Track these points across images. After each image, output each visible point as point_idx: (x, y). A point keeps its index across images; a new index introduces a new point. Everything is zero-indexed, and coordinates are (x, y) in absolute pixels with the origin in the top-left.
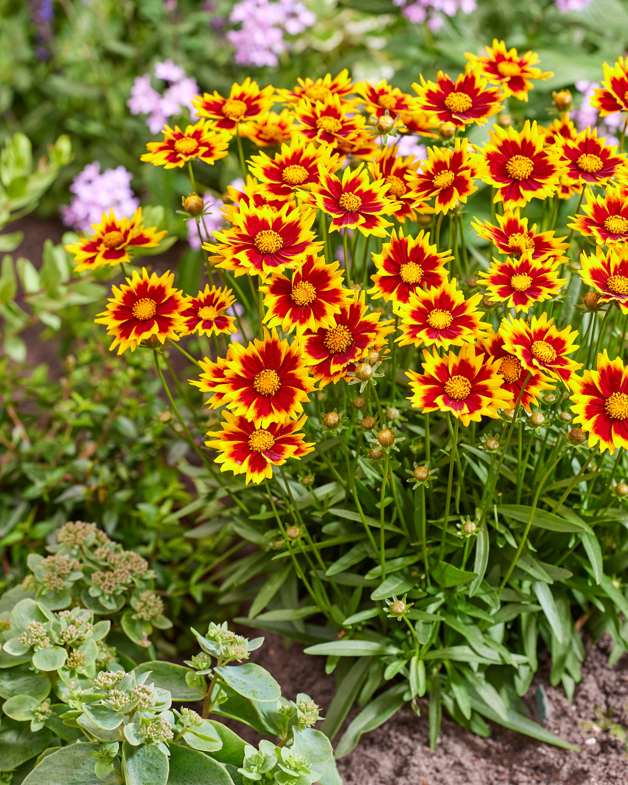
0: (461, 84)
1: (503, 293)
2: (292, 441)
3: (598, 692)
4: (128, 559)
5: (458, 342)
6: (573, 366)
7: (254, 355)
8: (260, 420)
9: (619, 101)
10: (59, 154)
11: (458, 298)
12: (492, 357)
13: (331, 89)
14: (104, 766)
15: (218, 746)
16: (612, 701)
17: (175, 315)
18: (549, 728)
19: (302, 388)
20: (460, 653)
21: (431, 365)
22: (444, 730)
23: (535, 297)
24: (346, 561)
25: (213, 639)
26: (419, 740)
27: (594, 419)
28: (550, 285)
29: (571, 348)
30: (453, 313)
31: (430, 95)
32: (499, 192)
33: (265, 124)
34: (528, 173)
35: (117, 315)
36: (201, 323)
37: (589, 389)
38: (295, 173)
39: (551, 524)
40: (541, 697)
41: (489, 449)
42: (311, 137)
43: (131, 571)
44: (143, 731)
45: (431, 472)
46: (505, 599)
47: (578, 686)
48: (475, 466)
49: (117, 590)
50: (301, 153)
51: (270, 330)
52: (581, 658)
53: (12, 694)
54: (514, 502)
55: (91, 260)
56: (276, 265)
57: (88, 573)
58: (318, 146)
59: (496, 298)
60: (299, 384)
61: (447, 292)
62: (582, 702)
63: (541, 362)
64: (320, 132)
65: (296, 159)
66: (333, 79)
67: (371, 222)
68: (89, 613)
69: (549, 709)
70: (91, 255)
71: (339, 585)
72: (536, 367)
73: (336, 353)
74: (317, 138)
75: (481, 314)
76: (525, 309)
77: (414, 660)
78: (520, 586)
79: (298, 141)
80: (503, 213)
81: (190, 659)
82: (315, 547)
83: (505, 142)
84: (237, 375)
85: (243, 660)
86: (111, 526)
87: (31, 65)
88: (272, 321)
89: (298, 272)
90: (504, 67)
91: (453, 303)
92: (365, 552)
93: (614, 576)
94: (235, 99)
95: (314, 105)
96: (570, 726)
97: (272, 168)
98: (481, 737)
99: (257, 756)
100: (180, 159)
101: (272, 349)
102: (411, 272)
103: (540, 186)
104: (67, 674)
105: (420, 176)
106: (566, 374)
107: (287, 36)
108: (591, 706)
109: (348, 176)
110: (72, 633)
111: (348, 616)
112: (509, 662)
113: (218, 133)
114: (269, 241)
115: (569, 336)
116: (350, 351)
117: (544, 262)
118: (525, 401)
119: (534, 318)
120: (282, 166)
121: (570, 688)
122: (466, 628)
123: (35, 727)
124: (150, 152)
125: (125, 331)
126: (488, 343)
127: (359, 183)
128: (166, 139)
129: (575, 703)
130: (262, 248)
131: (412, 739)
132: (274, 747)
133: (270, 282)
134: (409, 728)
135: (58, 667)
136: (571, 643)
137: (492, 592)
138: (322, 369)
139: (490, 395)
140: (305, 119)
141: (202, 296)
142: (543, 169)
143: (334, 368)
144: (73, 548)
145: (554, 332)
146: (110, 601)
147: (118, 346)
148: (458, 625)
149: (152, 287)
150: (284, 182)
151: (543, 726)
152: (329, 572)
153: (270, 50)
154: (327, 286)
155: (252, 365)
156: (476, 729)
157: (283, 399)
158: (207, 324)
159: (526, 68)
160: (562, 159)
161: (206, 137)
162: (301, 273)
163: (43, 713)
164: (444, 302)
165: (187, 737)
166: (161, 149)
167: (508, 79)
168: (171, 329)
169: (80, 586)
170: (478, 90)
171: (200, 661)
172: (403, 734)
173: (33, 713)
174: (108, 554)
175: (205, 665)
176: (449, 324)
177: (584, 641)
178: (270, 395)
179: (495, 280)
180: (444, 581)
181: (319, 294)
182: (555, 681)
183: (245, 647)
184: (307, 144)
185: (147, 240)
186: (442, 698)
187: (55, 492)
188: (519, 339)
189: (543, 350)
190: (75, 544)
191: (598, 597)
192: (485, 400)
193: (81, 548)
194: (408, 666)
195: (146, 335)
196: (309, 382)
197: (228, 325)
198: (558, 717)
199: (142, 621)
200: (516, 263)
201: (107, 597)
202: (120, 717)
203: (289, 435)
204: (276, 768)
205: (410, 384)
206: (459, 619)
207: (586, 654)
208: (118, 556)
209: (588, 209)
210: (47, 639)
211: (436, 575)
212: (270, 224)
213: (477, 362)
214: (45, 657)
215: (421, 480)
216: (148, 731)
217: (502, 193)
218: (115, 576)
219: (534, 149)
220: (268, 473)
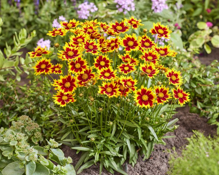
0: (120, 24)
1: (122, 70)
2: (71, 99)
3: (140, 166)
4: (35, 124)
5: (110, 80)
6: (135, 88)
7: (65, 79)
8: (65, 93)
9: (156, 31)
10: (33, 34)
11: (112, 70)
12: (118, 84)
13: (92, 23)
14: (22, 166)
15: (48, 164)
16: (143, 169)
17: (49, 68)
18: (127, 173)
19: (75, 86)
20: (108, 153)
21: (104, 85)
22: (103, 171)
23: (129, 72)
24: (84, 129)
25: (51, 142)
26: (97, 173)
27: (139, 100)
28: (133, 70)
29: (135, 84)
30: (110, 74)
31: (113, 26)
32: (125, 49)
33: (78, 30)
34: (132, 45)
35: (37, 67)
36: (55, 71)
37: (138, 93)
38: (80, 40)
39: (130, 125)
40: (126, 165)
41: (117, 106)
42: (85, 33)
43: (35, 127)
44: (30, 158)
45: (103, 110)
46: (119, 142)
47: (135, 164)
48: (115, 111)
49: (31, 131)
50: (82, 36)
51: (69, 73)
52: (137, 159)
53: (5, 150)
54: (123, 120)
55: (33, 56)
56: (71, 59)
57: (25, 126)
58: (86, 35)
59: (120, 71)
60: (74, 86)
61: (109, 69)
62: (135, 167)
63: (128, 86)
64: (87, 32)
65: (81, 37)
66: (93, 21)
67: (95, 52)
68: (24, 134)
69: (128, 168)
70: (34, 55)
71: (82, 135)
72: (126, 87)
73: (84, 80)
74: (86, 33)
75: (116, 74)
76: (126, 74)
77: (97, 153)
78: (123, 139)
79: (82, 33)
80: (125, 53)
81: (45, 146)
82: (77, 125)
83: (128, 38)
84: (61, 83)
85: (57, 147)
86: (34, 119)
87: (33, 16)
88: (70, 71)
89: (77, 61)
90: (133, 22)
91: (110, 71)
92: (89, 128)
93: (146, 140)
94: (70, 23)
95: (87, 26)
96: (132, 173)
97: (75, 39)
98: (112, 174)
99: (56, 168)
100: (55, 35)
101: (69, 78)
102: (103, 63)
103: (134, 48)
104: (17, 147)
105: (108, 43)
106: (134, 89)
107: (90, 12)
108: (137, 169)
109: (91, 42)
110: (19, 138)
111: (82, 141)
112: (118, 156)
113: (65, 30)
114: (71, 53)
115: (136, 81)
116: (87, 80)
117: (132, 65)
118: (125, 95)
119: (128, 77)
120: (77, 38)
121: (133, 164)
122: (110, 147)
123: (9, 158)
124: (49, 33)
125: (38, 71)
126: (118, 81)
127: (93, 43)
128: (53, 30)
129: (134, 168)
130: (69, 55)
131: (96, 172)
132: (60, 166)
133: (70, 62)
134: (96, 170)
135: (15, 145)
136: (134, 154)
137: (116, 139)
138: (80, 83)
139: (116, 92)
140: (85, 29)
141: (56, 65)
142: (136, 44)
143: (83, 83)
144: (23, 121)
145: (132, 80)
146: (29, 133)
147: (36, 74)
148: (108, 146)
149: (46, 62)
150: (77, 42)
151: (126, 172)
152: (79, 131)
153: (86, 15)
154: (83, 65)
155: (64, 81)
156: (111, 172)
157: (70, 89)
158: (56, 72)
159: (138, 23)
160: (140, 42)
161: (62, 31)
162: (78, 61)
163: (11, 155)
164: (108, 71)
165: (41, 162)
166: (52, 32)
167: (133, 25)
168: (48, 72)
169: (23, 129)
170: (124, 26)
171: (47, 147)
172: (94, 171)
173: (9, 155)
174: (31, 123)
175: (48, 148)
176: (109, 76)
177: (138, 155)
178: (68, 88)
179: (121, 67)
180: (105, 135)
181: (81, 66)
182: (130, 163)
183: (57, 145)
184: (84, 34)
185: (47, 53)
186: (103, 163)
187: (22, 110)
188: (124, 81)
189: (129, 84)
190: (23, 120)
191: (141, 144)
192: (115, 93)
193: (24, 121)
194: (95, 154)
195: (42, 72)
196: (77, 85)
197: (61, 72)
198: (130, 171)
199: (36, 138)
200: (126, 64)
201: (29, 132)
202: (25, 155)
203: (71, 97)
204: (60, 171)
205: (99, 88)
206: (108, 145)
207: (139, 158)
208: (33, 124)
209: (144, 54)
210: (13, 139)
211: (104, 134)
212: (72, 50)
213: (114, 85)
214: (13, 143)
215: (100, 111)
216: (31, 158)
217: (126, 49)
218: (31, 128)
219: (134, 40)
220: (65, 105)
